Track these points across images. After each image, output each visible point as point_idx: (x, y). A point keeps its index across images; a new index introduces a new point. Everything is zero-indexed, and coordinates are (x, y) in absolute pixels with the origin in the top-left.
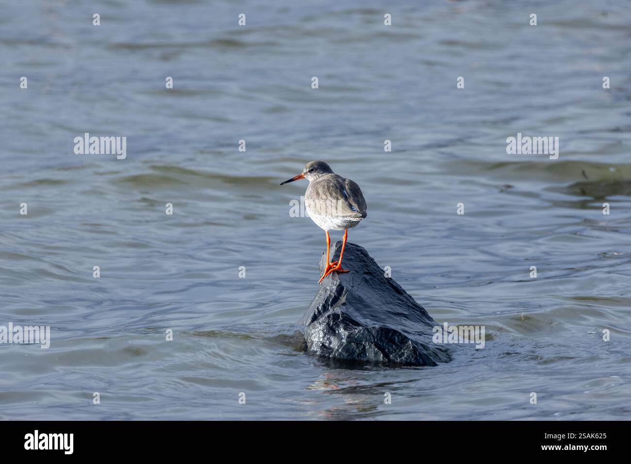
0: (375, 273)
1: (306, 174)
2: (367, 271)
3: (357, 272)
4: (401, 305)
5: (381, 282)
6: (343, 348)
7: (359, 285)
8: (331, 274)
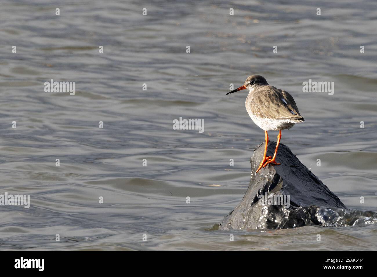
0: (299, 167)
1: (247, 85)
2: (293, 165)
3: (286, 165)
4: (320, 193)
5: (304, 174)
6: (286, 223)
7: (289, 175)
8: (268, 166)
